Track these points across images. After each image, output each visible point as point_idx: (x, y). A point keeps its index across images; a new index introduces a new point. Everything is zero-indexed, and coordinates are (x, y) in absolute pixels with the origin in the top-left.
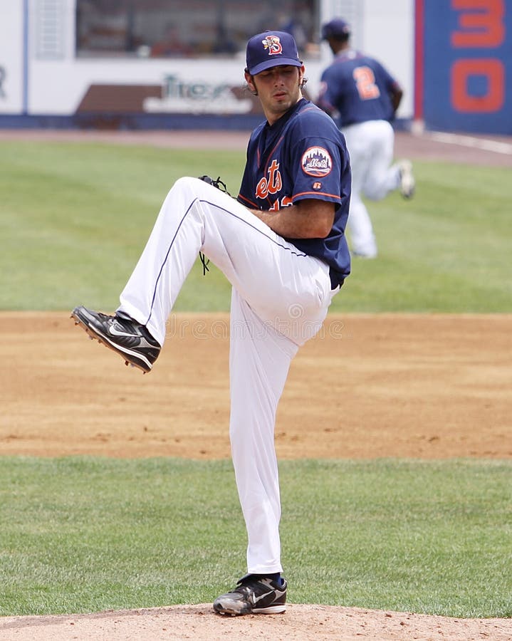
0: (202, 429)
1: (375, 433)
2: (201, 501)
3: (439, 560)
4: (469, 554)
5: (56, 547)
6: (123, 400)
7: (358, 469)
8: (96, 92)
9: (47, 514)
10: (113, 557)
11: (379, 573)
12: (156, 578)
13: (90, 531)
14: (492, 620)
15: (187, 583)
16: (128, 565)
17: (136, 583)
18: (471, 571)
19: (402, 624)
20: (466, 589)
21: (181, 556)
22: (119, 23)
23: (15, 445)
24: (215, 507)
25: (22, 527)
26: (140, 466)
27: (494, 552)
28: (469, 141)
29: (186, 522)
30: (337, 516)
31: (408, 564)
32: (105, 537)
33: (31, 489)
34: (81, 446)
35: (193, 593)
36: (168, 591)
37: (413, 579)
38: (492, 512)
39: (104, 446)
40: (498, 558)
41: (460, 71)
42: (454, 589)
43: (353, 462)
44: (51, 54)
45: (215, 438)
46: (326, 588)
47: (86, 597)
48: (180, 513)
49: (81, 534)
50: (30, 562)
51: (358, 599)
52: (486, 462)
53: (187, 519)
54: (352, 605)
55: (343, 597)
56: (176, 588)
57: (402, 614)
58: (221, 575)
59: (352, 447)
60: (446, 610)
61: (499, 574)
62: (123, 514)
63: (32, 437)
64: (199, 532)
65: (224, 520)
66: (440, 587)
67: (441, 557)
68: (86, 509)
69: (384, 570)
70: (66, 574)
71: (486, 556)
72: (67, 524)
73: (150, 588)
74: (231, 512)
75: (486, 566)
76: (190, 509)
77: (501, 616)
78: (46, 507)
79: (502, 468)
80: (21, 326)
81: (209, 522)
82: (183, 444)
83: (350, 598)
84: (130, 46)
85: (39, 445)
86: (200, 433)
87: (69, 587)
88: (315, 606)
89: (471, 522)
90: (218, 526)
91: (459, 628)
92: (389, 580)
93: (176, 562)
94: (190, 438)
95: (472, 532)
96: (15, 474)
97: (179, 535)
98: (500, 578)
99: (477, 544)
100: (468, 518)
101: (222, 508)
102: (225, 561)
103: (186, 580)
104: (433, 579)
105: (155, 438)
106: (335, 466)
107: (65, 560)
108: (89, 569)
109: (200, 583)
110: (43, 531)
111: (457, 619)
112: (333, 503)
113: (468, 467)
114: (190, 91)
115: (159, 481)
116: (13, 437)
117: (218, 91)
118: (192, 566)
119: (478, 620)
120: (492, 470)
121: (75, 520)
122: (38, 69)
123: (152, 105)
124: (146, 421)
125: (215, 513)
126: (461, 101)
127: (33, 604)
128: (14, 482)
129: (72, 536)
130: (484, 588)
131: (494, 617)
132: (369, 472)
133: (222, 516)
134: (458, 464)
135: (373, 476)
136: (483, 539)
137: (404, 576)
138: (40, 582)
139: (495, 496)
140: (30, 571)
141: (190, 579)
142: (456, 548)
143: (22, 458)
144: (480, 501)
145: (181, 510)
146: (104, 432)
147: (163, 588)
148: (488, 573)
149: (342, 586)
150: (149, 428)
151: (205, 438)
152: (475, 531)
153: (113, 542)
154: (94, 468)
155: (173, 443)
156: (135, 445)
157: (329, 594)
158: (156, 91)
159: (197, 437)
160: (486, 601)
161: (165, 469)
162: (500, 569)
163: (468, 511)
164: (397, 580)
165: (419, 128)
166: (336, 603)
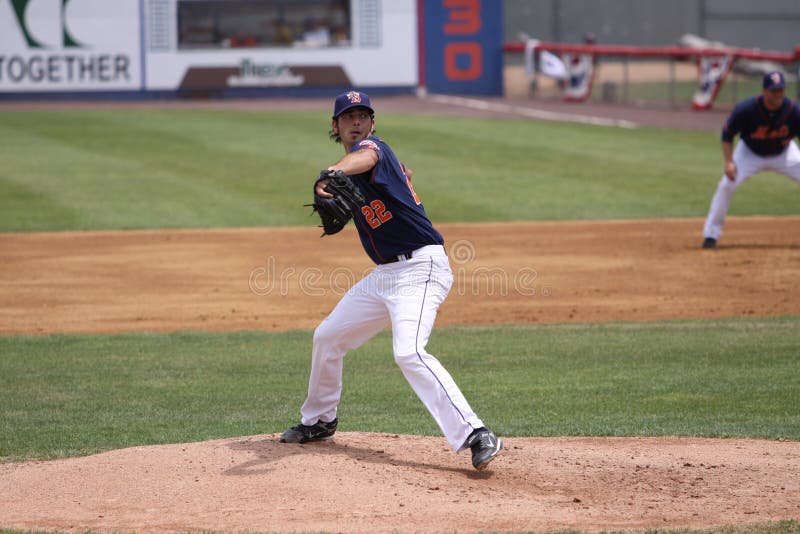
0: (273, 310)
2: (274, 361)
5: (171, 397)
6: (217, 291)
8: (193, 73)
9: (165, 373)
10: (213, 401)
12: (243, 416)
13: (196, 383)
15: (265, 419)
16: (223, 407)
17: (229, 420)
22: (208, 23)
23: (141, 325)
24: (283, 365)
25: (147, 383)
26: (230, 337)
27: (481, 392)
28: (458, 101)
29: (264, 376)
30: (370, 369)
32: (206, 388)
33: (153, 355)
34: (189, 324)
39: (204, 324)
40: (485, 395)
41: (451, 50)
44: (161, 47)
45: (283, 316)
46: (363, 419)
47: (193, 431)
48: (259, 370)
49: (189, 387)
50: (154, 407)
51: (386, 427)
52: (474, 328)
55: (375, 426)
56: (257, 422)
61: (485, 406)
62: (219, 372)
63: (153, 319)
64: (273, 383)
65: (290, 374)
68: (193, 369)
69: (404, 405)
70: (179, 416)
72: (179, 380)
74: (295, 367)
76: (266, 366)
78: (164, 368)
79: (486, 332)
80: (142, 240)
81: (279, 376)
82: (260, 320)
83: (381, 426)
84: (215, 39)
85: (159, 324)
86: (272, 313)
87: (182, 425)
90: (286, 378)
93: (257, 404)
94: (265, 316)
96: (142, 346)
97: (259, 385)
101: (288, 365)
102: (291, 402)
103: (264, 417)
105: (240, 317)
107: (179, 404)
108: (195, 412)
109: (274, 419)
110: (162, 385)
112: (367, 360)
113: (462, 332)
114: (259, 71)
115: (243, 347)
116: (139, 319)
117: (281, 69)
118: (268, 407)
120: (478, 333)
121: (185, 376)
122: (151, 57)
123: (233, 81)
124: (234, 305)
125: (284, 369)
126: (451, 71)
127: (156, 437)
128: (141, 351)
129: (183, 388)
133: (288, 371)
134: (455, 330)
136: (473, 382)
138: (160, 421)
139: (481, 351)
140: (153, 414)
141: (267, 416)
143: (146, 333)
144: (471, 355)
145: (259, 367)
146: (204, 313)
147: (248, 423)
149: (375, 419)
150: (236, 309)
151: (276, 316)
153: (212, 391)
154: (198, 339)
155: (252, 320)
156: (226, 322)
157: (366, 424)
158: (236, 71)
159: (270, 316)
161: (248, 338)
162: (485, 403)
165: (422, 92)
166: (370, 430)
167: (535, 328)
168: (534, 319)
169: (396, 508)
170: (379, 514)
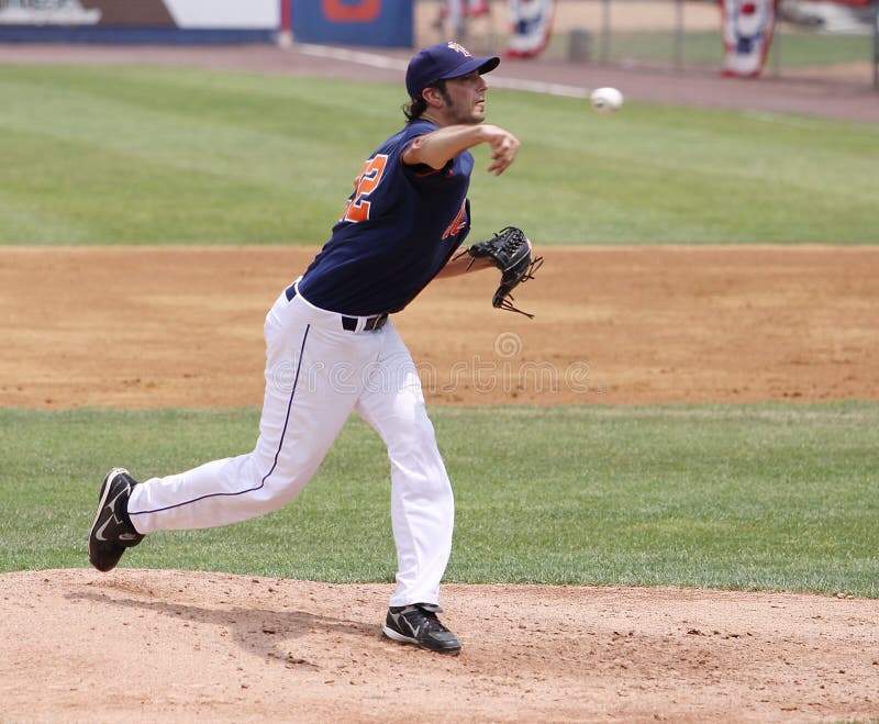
0: (47, 376)
1: (240, 379)
2: (48, 456)
3: (312, 519)
4: (344, 512)
7: (220, 418)
11: (244, 534)
14: (370, 586)
15: (31, 547)
18: (348, 531)
19: (271, 591)
20: (341, 551)
21: (25, 516)
24: (62, 462)
27: (372, 511)
28: (342, 54)
29: (30, 479)
31: (277, 524)
35: (39, 557)
36: (10, 555)
37: (282, 540)
38: (369, 466)
40: (377, 516)
42: (328, 552)
43: (215, 411)
45: (62, 386)
46: (186, 551)
48: (23, 469)
51: (221, 563)
53: (31, 475)
54: (215, 570)
55: (205, 561)
56: (20, 552)
57: (270, 579)
58: (69, 537)
59: (214, 394)
60: (319, 574)
61: (378, 534)
64: (45, 490)
65: (73, 477)
66: (313, 549)
67: (314, 516)
71: (363, 514)
74: (79, 467)
75: (364, 526)
76: (34, 465)
77: (379, 581)
81: (56, 480)
82: (26, 392)
83: (213, 561)
86: (45, 380)
88: (173, 571)
89: (347, 477)
90: (66, 483)
91: (334, 594)
92: (256, 542)
93: (19, 523)
94: (33, 385)
95: (348, 488)
97: (23, 494)
98: (379, 539)
99: (354, 501)
100: (344, 473)
101: (69, 462)
102: (73, 522)
103: (30, 543)
104: (304, 541)
106: (195, 415)
109: (46, 547)
111: (331, 585)
112: (194, 456)
118: (37, 528)
119: (355, 586)
125: (62, 469)
126: (333, 8)
130: (361, 550)
131: (372, 582)
132: (233, 422)
133: (69, 472)
135: (238, 426)
136: (359, 496)
137: (273, 538)
139: (373, 447)
141: (35, 542)
142: (331, 506)
144: (357, 453)
145: (24, 465)
148: (366, 533)
149: (204, 550)
151: (50, 386)
152: (352, 487)
155: (14, 391)
157: (190, 558)
159: (42, 385)
160: (364, 564)
162: (378, 529)
163: (343, 465)
164: (264, 542)
165: (285, 39)
166: (197, 568)
167: (457, 412)
168: (457, 399)
169: (235, 691)
170: (209, 699)
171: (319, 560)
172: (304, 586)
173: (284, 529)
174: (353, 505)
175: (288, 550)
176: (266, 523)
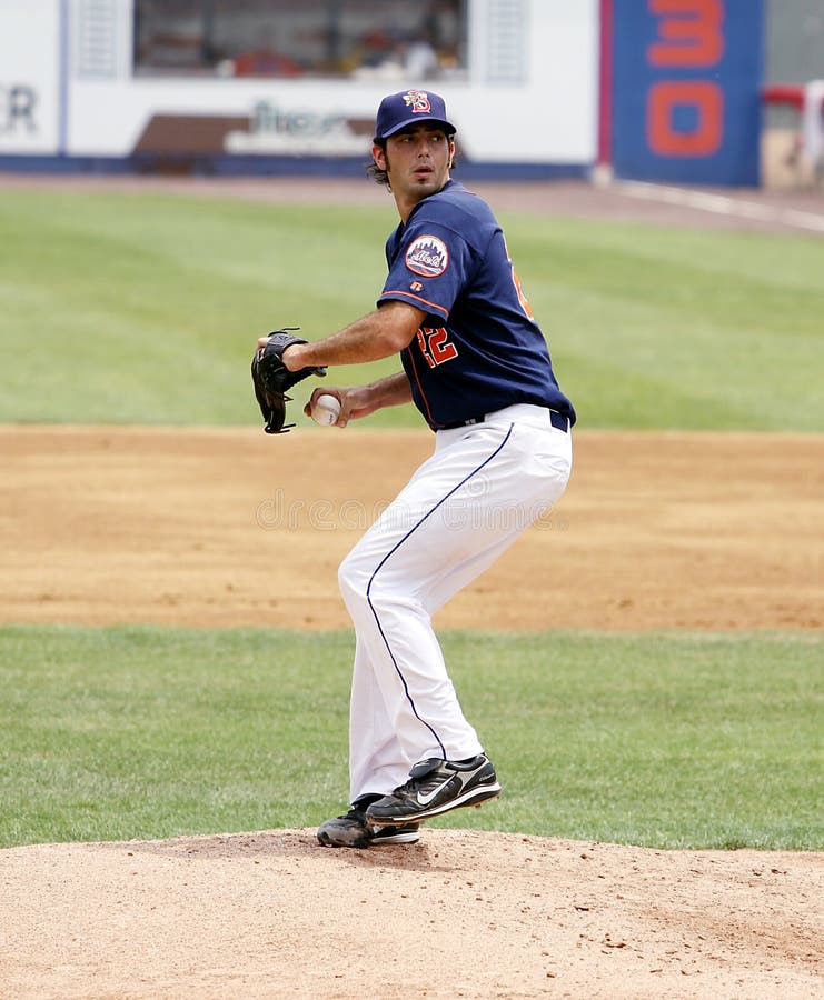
1: (545, 596)
2: (308, 687)
3: (633, 771)
4: (675, 762)
5: (106, 750)
6: (198, 548)
7: (520, 644)
8: (160, 125)
9: (93, 704)
10: (186, 762)
11: (550, 788)
12: (245, 793)
13: (154, 725)
14: (707, 853)
15: (287, 800)
16: (206, 774)
17: (218, 799)
18: (678, 785)
19: (584, 857)
20: (670, 810)
21: (280, 761)
22: (192, 29)
23: (50, 609)
24: (325, 695)
25: (60, 721)
26: (223, 639)
28: (673, 195)
29: (286, 716)
30: (493, 710)
31: (590, 774)
32: (175, 735)
33: (72, 669)
34: (141, 611)
35: (296, 812)
36: (261, 811)
37: (597, 796)
38: (706, 704)
39: (172, 611)
40: (715, 767)
41: (660, 98)
42: (654, 810)
43: (515, 635)
44: (98, 72)
45: (325, 601)
47: (149, 818)
48: (278, 703)
49: (142, 732)
50: (72, 769)
51: (522, 823)
52: (697, 636)
53: (286, 711)
54: (514, 831)
55: (501, 819)
56: (273, 806)
57: (582, 843)
58: (334, 788)
59: (513, 613)
60: (643, 838)
61: (716, 789)
62: (199, 704)
63: (74, 598)
64: (304, 729)
66: (635, 806)
67: (636, 765)
68: (149, 698)
69: (558, 782)
70: (121, 788)
71: (697, 764)
72: (121, 718)
73: (237, 806)
75: (698, 778)
76: (292, 698)
77: (718, 847)
78: (94, 694)
79: (719, 645)
80: (57, 445)
81: (317, 717)
82: (280, 608)
83: (512, 820)
84: (208, 58)
85: (83, 609)
86: (305, 594)
87: (126, 805)
88: (464, 832)
89: (678, 718)
90: (330, 722)
91: (662, 863)
92: (565, 797)
93: (273, 771)
94: (291, 600)
95: (679, 732)
96: (50, 648)
98: (717, 795)
99: (686, 749)
100: (674, 712)
101: (334, 696)
103: (286, 795)
104: (625, 796)
105: (243, 600)
106: (490, 640)
107: (120, 767)
108: (152, 781)
109: (306, 800)
110: (89, 726)
111: (659, 851)
112: (488, 689)
113: (674, 643)
114: (288, 124)
115: (248, 659)
116: (46, 598)
117: (328, 123)
118: (294, 776)
119: (687, 852)
120: (705, 647)
121: (133, 711)
122: (80, 91)
123: (237, 143)
124: (230, 576)
125: (325, 704)
126: (661, 139)
127: (75, 828)
128: (49, 660)
129: (130, 734)
130: (695, 809)
131: (709, 848)
132: (537, 648)
133: (335, 708)
134: (661, 639)
135: (543, 653)
136: (694, 741)
137: (585, 792)
138: (86, 797)
139: (709, 682)
140: (71, 782)
141: (290, 795)
142: (657, 754)
143: (61, 627)
144: (690, 689)
145: (278, 699)
146: (173, 591)
147: (254, 806)
148: (701, 788)
150: (235, 584)
152: (683, 730)
153: (186, 742)
154: (160, 641)
155: (266, 607)
156: (216, 609)
157: (483, 816)
158: (243, 124)
159: (298, 601)
160: (698, 826)
161: (256, 643)
162: (715, 783)
163: (673, 703)
164: (576, 797)
165: (603, 176)
166: (492, 828)
167: (814, 640)
168: (814, 623)
169: (540, 982)
170: (507, 991)
171: (643, 820)
172: (626, 852)
173: (599, 782)
174: (686, 753)
175: (604, 807)
176: (577, 774)
